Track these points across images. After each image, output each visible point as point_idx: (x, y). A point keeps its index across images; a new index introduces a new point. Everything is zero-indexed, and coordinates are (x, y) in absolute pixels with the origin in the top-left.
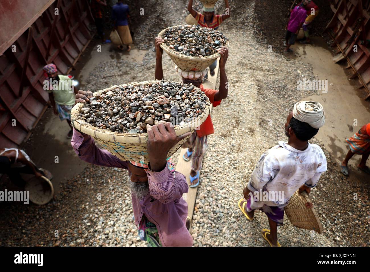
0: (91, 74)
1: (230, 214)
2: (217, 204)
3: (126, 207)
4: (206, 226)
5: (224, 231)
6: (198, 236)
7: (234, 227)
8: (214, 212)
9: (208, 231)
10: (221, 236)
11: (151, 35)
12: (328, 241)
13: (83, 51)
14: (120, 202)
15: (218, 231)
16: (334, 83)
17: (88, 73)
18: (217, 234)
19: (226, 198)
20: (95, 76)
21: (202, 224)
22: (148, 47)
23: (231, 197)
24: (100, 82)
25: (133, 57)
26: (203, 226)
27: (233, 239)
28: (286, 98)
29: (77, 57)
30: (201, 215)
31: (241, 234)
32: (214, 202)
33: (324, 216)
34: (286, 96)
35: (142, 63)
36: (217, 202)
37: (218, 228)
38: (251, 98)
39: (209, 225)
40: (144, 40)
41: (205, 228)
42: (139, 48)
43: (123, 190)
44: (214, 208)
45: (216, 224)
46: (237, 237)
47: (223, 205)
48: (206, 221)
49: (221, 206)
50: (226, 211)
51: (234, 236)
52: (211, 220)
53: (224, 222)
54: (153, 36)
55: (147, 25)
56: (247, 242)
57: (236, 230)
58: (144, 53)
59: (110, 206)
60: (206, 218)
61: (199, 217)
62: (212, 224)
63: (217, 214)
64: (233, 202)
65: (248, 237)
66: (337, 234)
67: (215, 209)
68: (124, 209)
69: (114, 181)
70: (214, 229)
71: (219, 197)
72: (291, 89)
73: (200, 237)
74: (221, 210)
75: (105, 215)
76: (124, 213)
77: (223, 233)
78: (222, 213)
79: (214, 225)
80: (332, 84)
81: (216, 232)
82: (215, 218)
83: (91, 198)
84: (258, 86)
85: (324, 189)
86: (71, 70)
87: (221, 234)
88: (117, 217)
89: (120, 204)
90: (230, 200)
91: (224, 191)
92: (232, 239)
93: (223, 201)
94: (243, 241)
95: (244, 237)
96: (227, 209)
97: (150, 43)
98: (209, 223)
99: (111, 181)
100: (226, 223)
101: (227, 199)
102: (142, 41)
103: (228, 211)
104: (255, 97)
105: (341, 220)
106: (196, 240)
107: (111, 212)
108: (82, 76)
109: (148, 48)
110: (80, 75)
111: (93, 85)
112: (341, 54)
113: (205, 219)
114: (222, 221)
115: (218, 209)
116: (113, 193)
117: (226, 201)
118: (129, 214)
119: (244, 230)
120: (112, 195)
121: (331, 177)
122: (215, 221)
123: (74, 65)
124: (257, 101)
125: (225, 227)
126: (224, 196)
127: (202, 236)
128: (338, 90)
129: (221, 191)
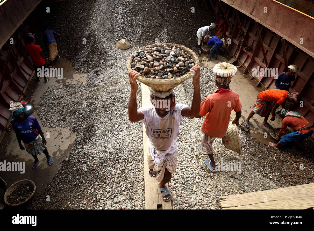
0: (42, 99)
1: (194, 177)
2: (183, 172)
3: (109, 194)
4: (180, 189)
5: (194, 189)
6: (177, 197)
7: (201, 185)
8: (183, 178)
9: (183, 192)
10: (193, 194)
11: (89, 60)
12: (266, 179)
13: (30, 80)
14: (101, 192)
15: (190, 191)
16: (234, 79)
17: (39, 98)
18: (190, 193)
19: (187, 167)
20: (46, 99)
21: (177, 188)
22: (88, 70)
23: (191, 165)
24: (52, 103)
25: (77, 80)
26: (178, 190)
27: (203, 194)
28: (205, 94)
29: (26, 86)
30: (174, 182)
31: (207, 189)
32: (180, 171)
33: (257, 165)
34: (204, 92)
35: (86, 83)
36: (182, 171)
37: (189, 189)
38: (182, 95)
39: (182, 188)
40: (83, 66)
41: (180, 191)
42: (80, 72)
43: (100, 183)
44: (181, 175)
45: (187, 186)
46: (205, 191)
47: (187, 172)
48: (179, 186)
49: (186, 173)
50: (191, 176)
51: (203, 191)
52: (182, 184)
53: (192, 184)
54: (91, 61)
55: (84, 53)
56: (213, 193)
57: (203, 187)
58: (85, 75)
59: (93, 198)
60: (178, 183)
61: (173, 184)
62: (184, 187)
63: (185, 179)
64: (193, 169)
65: (212, 190)
66: (269, 175)
67: (183, 176)
68: (108, 196)
69: (88, 179)
70: (187, 190)
71: (183, 168)
72: (206, 86)
73: (179, 198)
74: (187, 176)
75: (91, 205)
76: (109, 198)
77: (194, 191)
78: (189, 177)
79: (185, 187)
80: (233, 79)
81: (189, 192)
82: (185, 182)
83: (70, 198)
84: (184, 87)
85: (250, 149)
86: (22, 97)
87: (193, 192)
88: (103, 204)
89: (101, 194)
90: (191, 167)
91: (184, 162)
92: (201, 194)
93: (186, 169)
94: (210, 193)
95: (210, 190)
96: (191, 174)
97: (89, 67)
98: (182, 187)
99: (84, 180)
100: (194, 184)
101: (189, 168)
102: (82, 66)
103: (193, 176)
104: (185, 94)
105: (268, 167)
106: (177, 200)
107: (96, 202)
108: (33, 101)
109: (88, 72)
110: (31, 100)
111: (45, 107)
112: (233, 58)
113: (178, 185)
114: (191, 183)
115: (184, 176)
116: (91, 188)
117: (188, 169)
118: (114, 198)
119: (208, 186)
120: (90, 190)
121: (251, 142)
122: (186, 184)
123: (24, 92)
124: (186, 97)
125: (194, 187)
126: (186, 166)
127: (180, 197)
128: (237, 83)
129: (183, 163)
